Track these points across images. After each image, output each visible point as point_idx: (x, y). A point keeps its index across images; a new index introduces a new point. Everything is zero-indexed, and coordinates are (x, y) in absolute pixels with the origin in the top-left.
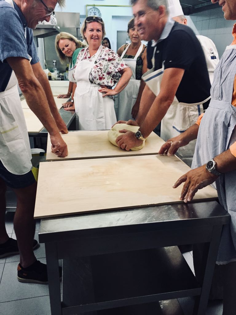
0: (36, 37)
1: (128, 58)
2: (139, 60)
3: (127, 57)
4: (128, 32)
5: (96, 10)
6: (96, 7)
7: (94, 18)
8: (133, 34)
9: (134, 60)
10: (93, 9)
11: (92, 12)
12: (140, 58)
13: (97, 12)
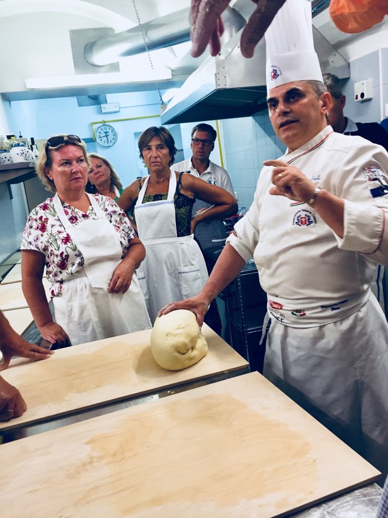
0: (6, 183)
1: (154, 201)
2: (178, 198)
3: (152, 198)
4: (141, 155)
5: (108, 129)
6: (106, 124)
7: (65, 138)
8: (151, 157)
9: (168, 203)
10: (103, 128)
11: (102, 132)
12: (179, 196)
13: (110, 132)
